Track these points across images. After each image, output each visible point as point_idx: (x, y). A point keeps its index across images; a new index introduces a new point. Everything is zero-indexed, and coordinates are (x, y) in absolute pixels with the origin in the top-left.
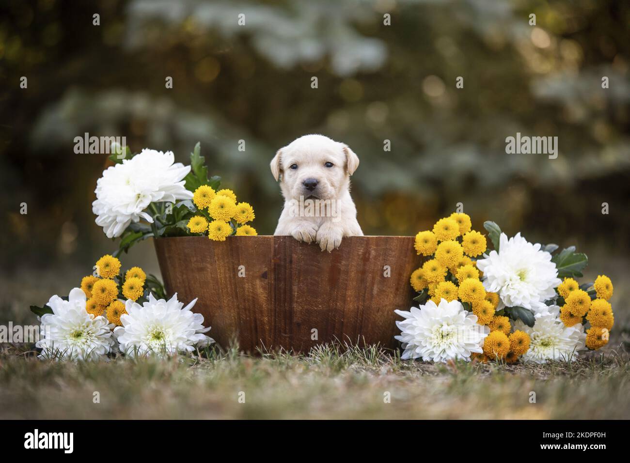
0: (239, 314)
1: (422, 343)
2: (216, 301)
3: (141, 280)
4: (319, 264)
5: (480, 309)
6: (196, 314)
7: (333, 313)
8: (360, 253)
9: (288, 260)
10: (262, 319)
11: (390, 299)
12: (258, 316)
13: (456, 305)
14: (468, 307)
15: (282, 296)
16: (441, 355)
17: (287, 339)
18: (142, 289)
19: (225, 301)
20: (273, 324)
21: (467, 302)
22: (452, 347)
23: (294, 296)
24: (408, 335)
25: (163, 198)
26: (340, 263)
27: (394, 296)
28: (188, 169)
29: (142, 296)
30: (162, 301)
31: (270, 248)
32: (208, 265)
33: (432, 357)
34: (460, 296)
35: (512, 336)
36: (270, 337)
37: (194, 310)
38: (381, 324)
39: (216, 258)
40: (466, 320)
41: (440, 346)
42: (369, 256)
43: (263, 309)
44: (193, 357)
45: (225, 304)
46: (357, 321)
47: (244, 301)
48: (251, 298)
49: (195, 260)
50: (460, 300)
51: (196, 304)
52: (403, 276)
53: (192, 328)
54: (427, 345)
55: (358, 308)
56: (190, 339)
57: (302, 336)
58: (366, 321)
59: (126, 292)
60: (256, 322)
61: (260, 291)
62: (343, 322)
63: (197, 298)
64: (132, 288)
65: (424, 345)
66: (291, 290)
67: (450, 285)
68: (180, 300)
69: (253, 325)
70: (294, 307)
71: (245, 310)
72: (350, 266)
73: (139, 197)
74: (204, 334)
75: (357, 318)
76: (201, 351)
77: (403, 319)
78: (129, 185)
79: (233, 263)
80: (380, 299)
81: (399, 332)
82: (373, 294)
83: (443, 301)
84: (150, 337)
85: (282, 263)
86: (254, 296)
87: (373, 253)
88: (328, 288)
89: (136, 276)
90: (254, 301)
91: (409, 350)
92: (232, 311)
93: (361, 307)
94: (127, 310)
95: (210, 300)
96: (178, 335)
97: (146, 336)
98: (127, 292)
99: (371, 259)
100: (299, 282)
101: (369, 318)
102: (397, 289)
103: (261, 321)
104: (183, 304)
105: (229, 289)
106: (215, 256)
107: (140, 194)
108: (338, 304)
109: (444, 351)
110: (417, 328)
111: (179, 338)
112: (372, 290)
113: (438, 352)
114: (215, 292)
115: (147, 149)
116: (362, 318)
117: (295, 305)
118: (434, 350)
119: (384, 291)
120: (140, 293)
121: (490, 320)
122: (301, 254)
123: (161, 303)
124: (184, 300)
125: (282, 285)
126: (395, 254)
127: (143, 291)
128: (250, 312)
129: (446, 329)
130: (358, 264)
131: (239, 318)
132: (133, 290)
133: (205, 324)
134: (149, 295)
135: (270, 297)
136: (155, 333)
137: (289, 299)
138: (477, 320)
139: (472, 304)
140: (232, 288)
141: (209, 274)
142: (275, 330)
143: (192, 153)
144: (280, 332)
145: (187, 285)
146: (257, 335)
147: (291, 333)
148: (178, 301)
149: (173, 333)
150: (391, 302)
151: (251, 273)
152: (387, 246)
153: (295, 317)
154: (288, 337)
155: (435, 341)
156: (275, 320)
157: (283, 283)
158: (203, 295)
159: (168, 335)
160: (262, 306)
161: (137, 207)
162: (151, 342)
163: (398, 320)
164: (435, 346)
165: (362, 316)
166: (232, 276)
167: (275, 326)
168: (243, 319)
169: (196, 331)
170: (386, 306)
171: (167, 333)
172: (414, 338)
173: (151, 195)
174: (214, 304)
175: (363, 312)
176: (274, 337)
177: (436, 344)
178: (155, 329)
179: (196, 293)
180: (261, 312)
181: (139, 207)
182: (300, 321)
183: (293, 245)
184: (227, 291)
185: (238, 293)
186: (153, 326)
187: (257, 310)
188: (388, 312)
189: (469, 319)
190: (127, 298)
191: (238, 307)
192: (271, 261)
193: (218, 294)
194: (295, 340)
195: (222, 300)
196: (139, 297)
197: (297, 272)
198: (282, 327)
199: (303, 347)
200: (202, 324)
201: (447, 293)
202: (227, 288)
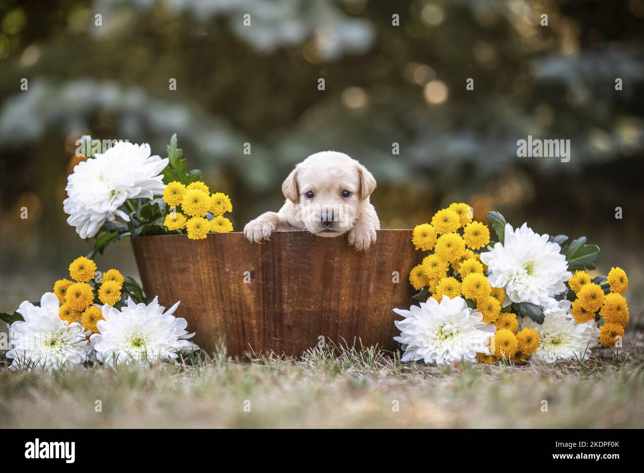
0: (224, 317)
1: (423, 344)
2: (200, 304)
3: (118, 283)
4: (310, 262)
5: (485, 306)
6: (178, 319)
7: (327, 314)
9: (277, 258)
10: (250, 322)
11: (387, 297)
12: (246, 319)
13: (459, 302)
14: (472, 304)
15: (271, 296)
16: (444, 356)
17: (278, 343)
18: (120, 293)
19: (210, 304)
20: (262, 327)
21: (471, 299)
22: (456, 347)
23: (284, 297)
24: (408, 335)
25: (139, 194)
26: (333, 260)
27: (391, 294)
28: (165, 162)
29: (120, 300)
30: (142, 305)
32: (191, 265)
33: (435, 358)
34: (463, 292)
35: (520, 334)
36: (259, 342)
37: (176, 314)
38: (378, 324)
39: (199, 257)
40: (470, 317)
41: (442, 346)
43: (251, 312)
44: (177, 364)
45: (210, 307)
46: (353, 322)
47: (231, 304)
48: (237, 299)
49: (176, 260)
50: (463, 297)
51: (179, 308)
52: (401, 273)
53: (175, 334)
54: (430, 345)
55: (353, 308)
56: (172, 345)
57: (293, 340)
58: (362, 322)
59: (102, 296)
60: (243, 325)
61: (247, 291)
62: (337, 324)
63: (179, 302)
64: (108, 292)
65: (426, 346)
66: (281, 290)
67: (452, 281)
68: (161, 303)
69: (240, 328)
70: (284, 309)
71: (232, 312)
72: (343, 263)
73: (113, 194)
74: (189, 340)
75: (353, 319)
76: (185, 357)
77: (401, 318)
78: (102, 180)
79: (217, 262)
80: (377, 297)
81: (398, 333)
82: (369, 293)
83: (445, 298)
84: (130, 344)
85: (271, 261)
86: (240, 297)
88: (321, 287)
89: (113, 279)
90: (241, 303)
91: (409, 351)
92: (218, 314)
93: (357, 307)
94: (104, 315)
95: (194, 303)
96: (160, 341)
97: (125, 343)
98: (104, 297)
100: (289, 281)
101: (366, 318)
102: (395, 287)
103: (249, 324)
105: (214, 291)
106: (197, 255)
107: (114, 191)
108: (332, 304)
109: (448, 352)
110: (418, 328)
111: (161, 345)
112: (368, 288)
113: (441, 354)
114: (198, 294)
116: (358, 319)
117: (285, 306)
118: (437, 351)
119: (381, 289)
120: (118, 297)
121: (495, 318)
122: (291, 251)
123: (141, 307)
124: (166, 304)
125: (270, 285)
126: (392, 249)
127: (121, 296)
128: (236, 315)
129: (448, 328)
130: (352, 260)
131: (225, 322)
132: (110, 294)
133: (189, 329)
134: (127, 299)
135: (258, 298)
136: (134, 340)
137: (278, 300)
138: (482, 318)
139: (476, 300)
140: (216, 289)
141: (192, 275)
142: (264, 333)
143: (168, 146)
144: (270, 335)
145: (168, 287)
146: (244, 339)
147: (282, 336)
148: (159, 305)
149: (155, 340)
150: (388, 300)
151: (237, 273)
152: (383, 240)
153: (285, 320)
154: (278, 340)
155: (438, 341)
156: (264, 323)
157: (271, 283)
158: (185, 298)
159: (149, 342)
160: (249, 308)
161: (112, 205)
162: (130, 350)
163: (397, 320)
164: (437, 347)
165: (358, 316)
166: (216, 276)
167: (264, 330)
168: (230, 323)
169: (179, 337)
170: (383, 304)
171: (148, 339)
172: (415, 339)
173: (126, 191)
174: (198, 307)
175: (359, 312)
176: (264, 341)
177: (438, 345)
178: (135, 336)
179: (178, 296)
180: (249, 314)
181: (114, 204)
182: (291, 323)
183: (282, 242)
184: (212, 293)
185: (224, 294)
186: (132, 332)
187: (244, 313)
188: (386, 311)
189: (474, 317)
190: (103, 302)
191: (224, 309)
192: (258, 260)
193: (202, 296)
194: (286, 344)
195: (206, 302)
196: (117, 302)
197: (287, 271)
198: (272, 331)
199: (295, 351)
200: (185, 330)
201: (449, 290)
202: (212, 290)
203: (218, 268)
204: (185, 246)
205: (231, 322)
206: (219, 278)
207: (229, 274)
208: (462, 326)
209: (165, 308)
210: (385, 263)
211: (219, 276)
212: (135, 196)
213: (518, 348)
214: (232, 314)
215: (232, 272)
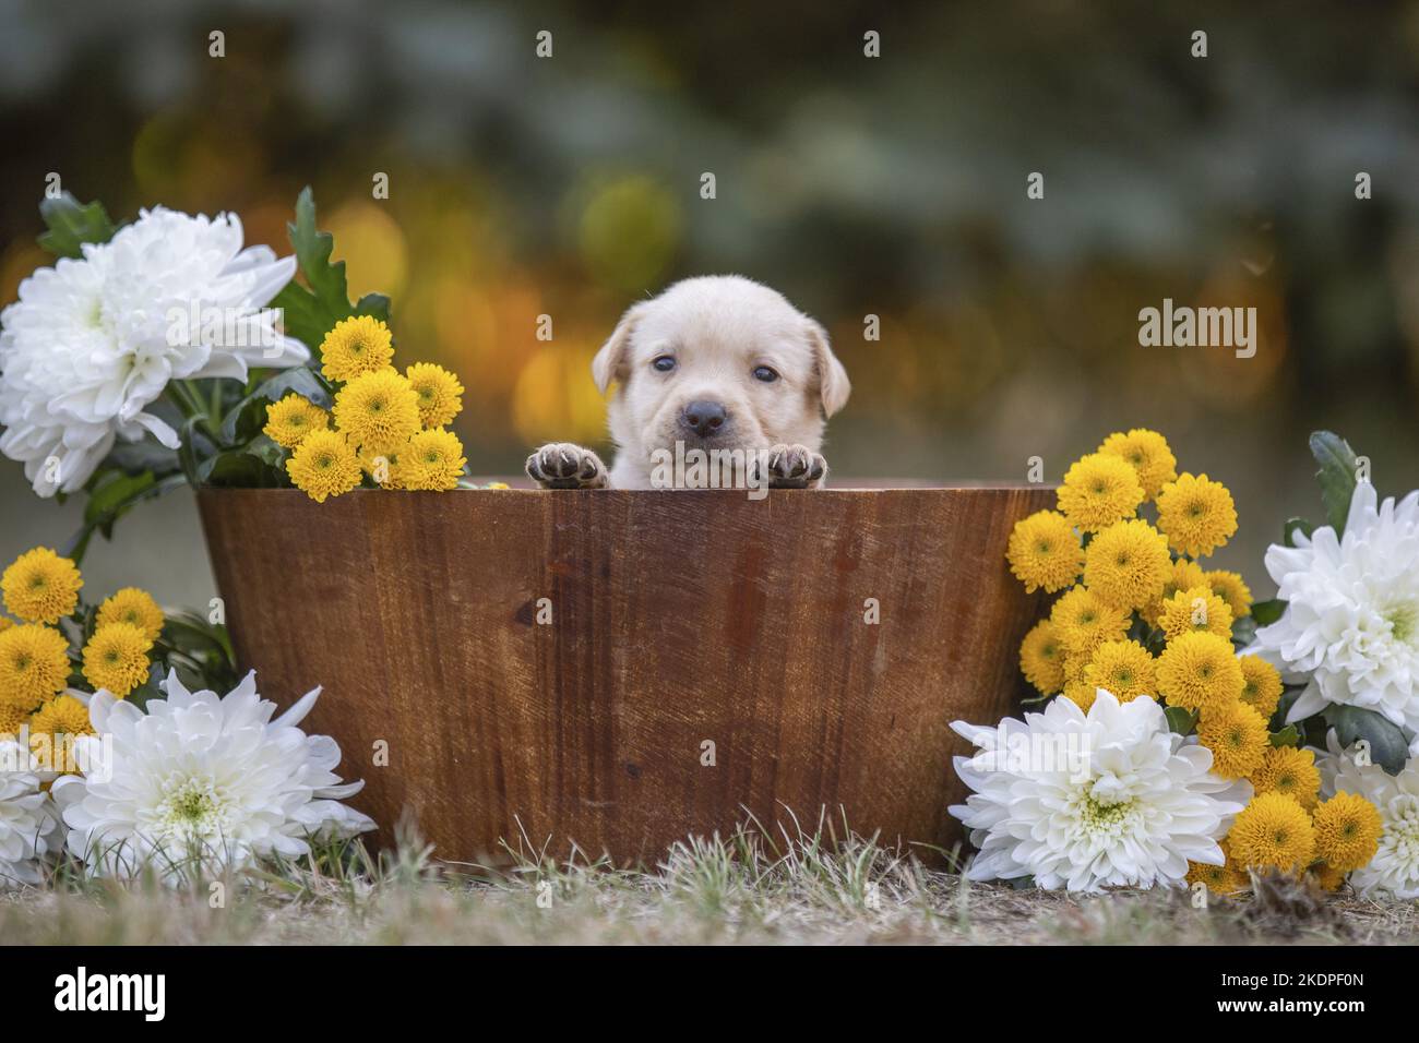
0: (446, 735)
1: (1033, 832)
2: (376, 694)
3: (142, 631)
4: (694, 581)
5: (1221, 730)
6: (315, 738)
7: (744, 735)
8: (828, 544)
9: (597, 565)
10: (519, 753)
11: (930, 686)
12: (508, 743)
13: (1144, 710)
14: (1184, 721)
15: (580, 679)
16: (1094, 869)
17: (599, 815)
18: (145, 662)
19: (405, 696)
20: (553, 768)
21: (1182, 709)
22: (1130, 846)
23: (618, 679)
24: (989, 804)
25: (206, 367)
26: (764, 575)
27: (942, 678)
28: (288, 267)
29: (143, 682)
30: (207, 695)
31: (541, 529)
32: (352, 581)
33: (1065, 874)
34: (1162, 688)
35: (1324, 810)
36: (545, 810)
37: (309, 725)
38: (901, 765)
39: (374, 559)
40: (1171, 760)
41: (1089, 841)
42: (857, 554)
43: (522, 722)
44: (296, 873)
45: (403, 704)
46: (821, 758)
47: (464, 697)
48: (482, 685)
49: (311, 562)
50: (1162, 701)
51: (319, 703)
52: (974, 615)
53: (302, 783)
54: (1050, 837)
55: (824, 718)
56: (294, 816)
57: (644, 808)
58: (852, 758)
59: (94, 669)
60: (498, 760)
61: (510, 662)
62: (775, 761)
63: (320, 688)
64: (112, 657)
65: (1040, 839)
66: (608, 662)
67: (1133, 652)
68: (264, 691)
69: (490, 770)
70: (617, 716)
71: (466, 722)
72: (795, 586)
73: (132, 364)
74: (344, 801)
75: (822, 749)
76: (328, 852)
77: (970, 750)
78: (100, 325)
79: (426, 574)
80: (898, 688)
81: (963, 793)
82: (872, 674)
83: (1105, 696)
84: (166, 809)
85: (580, 576)
86: (490, 679)
87: (871, 543)
88: (726, 655)
89: (131, 618)
90: (492, 696)
91: (992, 850)
92: (426, 725)
93: (834, 715)
94: (94, 721)
95: (360, 691)
96: (256, 805)
97: (155, 807)
98: (98, 670)
99: (865, 562)
100: (633, 632)
101: (863, 747)
102: (955, 656)
103: (517, 758)
104: (274, 706)
105: (416, 657)
106: (369, 550)
107: (134, 355)
108: (760, 704)
109: (1105, 856)
110: (1018, 783)
111: (262, 816)
112: (869, 659)
113: (1084, 862)
114: (372, 664)
115: (158, 210)
116: (839, 751)
117: (621, 709)
118: (1072, 854)
119: (910, 663)
120: (139, 673)
121: (1251, 766)
122: (638, 548)
123: (204, 703)
124: (279, 694)
125: (579, 645)
126: (946, 545)
127: (149, 668)
128: (479, 730)
129: (1108, 786)
130: (821, 579)
131: (448, 749)
132: (117, 664)
133: (346, 772)
134: (166, 678)
135: (542, 683)
136: (182, 799)
137: (600, 691)
138: (1211, 765)
139: (1199, 711)
140: (423, 654)
141: (355, 609)
142: (560, 786)
143: (289, 224)
144: (575, 793)
145: (288, 641)
146: (502, 802)
147: (610, 794)
148: (258, 696)
149: (241, 800)
150: (931, 696)
151: (482, 607)
152: (916, 520)
153: (622, 748)
154: (601, 808)
155: (1076, 826)
156: (560, 756)
157: (581, 639)
158: (336, 675)
159: (224, 806)
160: (517, 711)
161: (126, 398)
162: (170, 825)
163: (962, 754)
164: (1074, 842)
165: (839, 741)
166: (423, 616)
167: (560, 776)
168: (461, 753)
169: (315, 792)
170: (917, 708)
171: (223, 797)
172: (1009, 816)
173: (167, 356)
174: (371, 703)
175: (840, 730)
176: (559, 810)
177: (1077, 837)
178: (184, 785)
179: (316, 668)
180: (516, 730)
181: (131, 397)
182: (639, 760)
183: (612, 520)
184: (411, 663)
185: (443, 669)
186: (175, 775)
187: (502, 725)
188: (924, 728)
189: (1185, 759)
190: (96, 686)
191: (444, 709)
192: (543, 572)
193: (382, 672)
194: (622, 820)
195: (395, 691)
196: (135, 686)
197: (626, 605)
198: (581, 780)
199: (648, 841)
200: (333, 771)
201: (1123, 678)
202: (410, 654)
203: (429, 592)
204: (336, 523)
205: (464, 750)
206: (431, 621)
207: (458, 609)
208: (1148, 784)
209: (276, 705)
210: (923, 586)
211: (430, 613)
212: (193, 373)
213: (1316, 851)
214: (466, 726)
215: (468, 606)
